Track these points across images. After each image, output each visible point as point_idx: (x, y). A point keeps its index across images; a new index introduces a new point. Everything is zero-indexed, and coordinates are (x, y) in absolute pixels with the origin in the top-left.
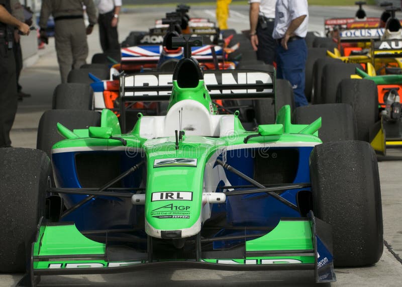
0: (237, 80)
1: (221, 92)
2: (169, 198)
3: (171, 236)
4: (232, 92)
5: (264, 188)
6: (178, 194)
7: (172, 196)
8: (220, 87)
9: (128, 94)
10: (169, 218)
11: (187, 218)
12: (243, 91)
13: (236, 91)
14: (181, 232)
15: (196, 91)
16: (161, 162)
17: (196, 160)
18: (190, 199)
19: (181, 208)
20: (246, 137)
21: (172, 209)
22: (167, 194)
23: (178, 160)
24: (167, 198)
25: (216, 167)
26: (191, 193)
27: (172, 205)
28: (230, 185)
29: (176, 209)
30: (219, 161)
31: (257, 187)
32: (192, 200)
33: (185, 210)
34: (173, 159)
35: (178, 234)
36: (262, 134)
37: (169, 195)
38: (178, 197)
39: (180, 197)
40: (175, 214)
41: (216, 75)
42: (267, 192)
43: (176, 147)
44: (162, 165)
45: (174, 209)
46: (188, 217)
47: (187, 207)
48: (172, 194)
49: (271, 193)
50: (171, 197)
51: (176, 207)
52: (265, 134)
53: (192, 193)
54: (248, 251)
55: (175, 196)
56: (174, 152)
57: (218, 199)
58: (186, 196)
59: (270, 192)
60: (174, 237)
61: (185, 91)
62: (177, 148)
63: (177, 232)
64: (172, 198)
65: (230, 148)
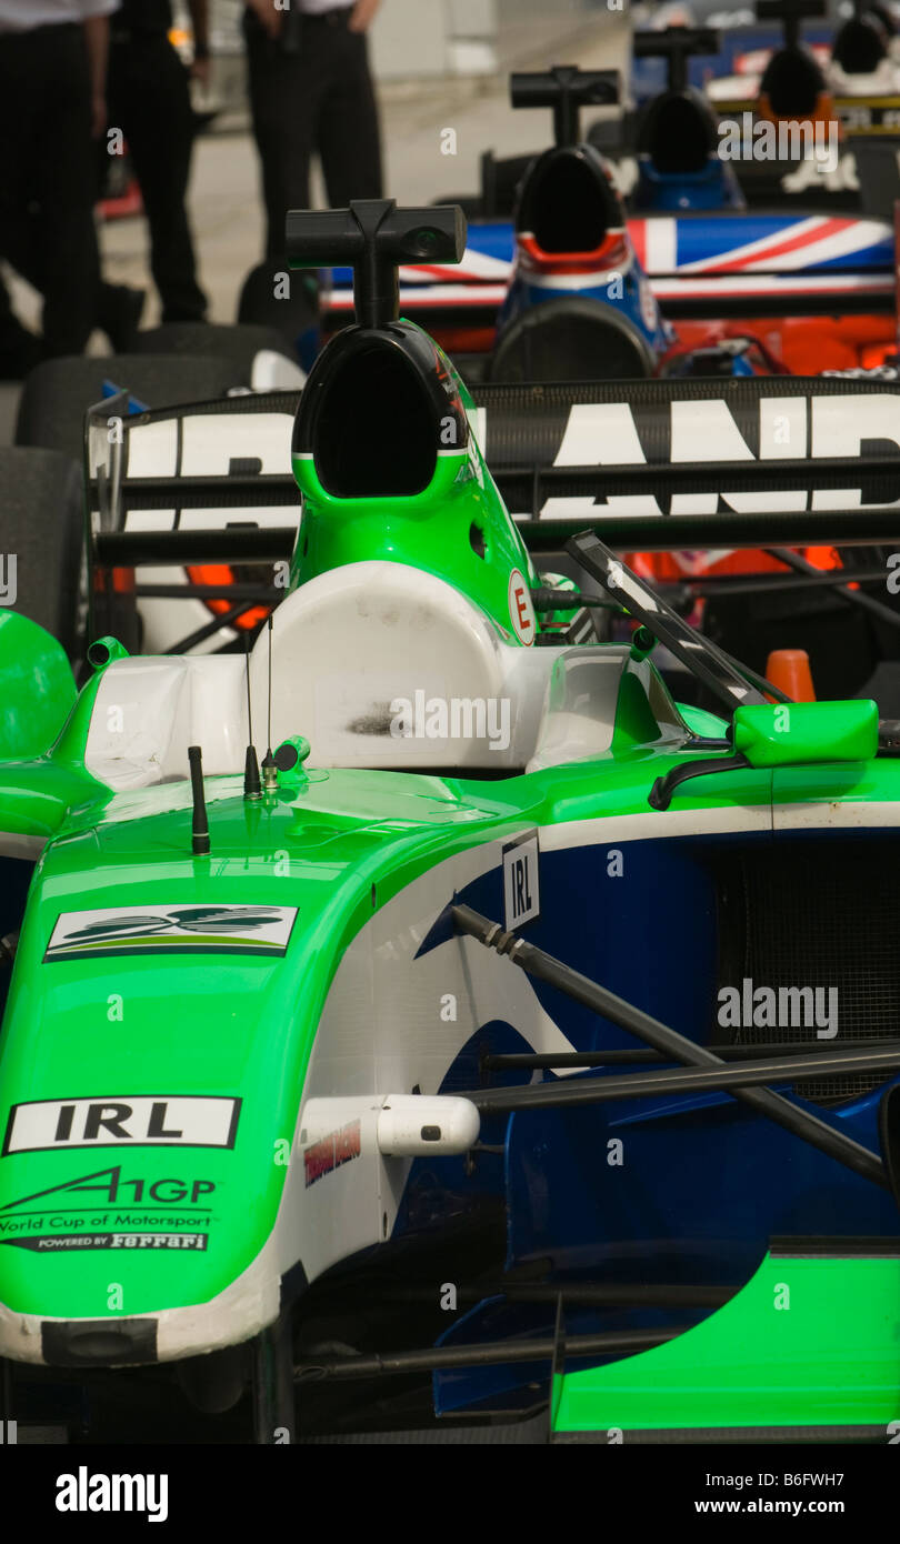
0: (753, 441)
1: (665, 504)
2: (104, 1135)
3: (98, 1350)
4: (722, 505)
5: (715, 1067)
6: (159, 1113)
7: (123, 1125)
8: (660, 476)
9: (144, 521)
10: (92, 1247)
11: (192, 1247)
12: (789, 502)
13: (746, 503)
14: (151, 1328)
15: (419, 515)
16: (94, 930)
17: (287, 914)
18: (224, 1141)
19: (163, 1191)
20: (664, 774)
21: (112, 1198)
22: (95, 1112)
23: (186, 917)
24: (91, 1131)
25: (447, 948)
26: (230, 1104)
27: (116, 1172)
28: (563, 1046)
29: (138, 1197)
30: (463, 911)
31: (671, 1060)
32: (231, 1144)
33: (186, 1202)
34: (162, 911)
35: (135, 1339)
36: (753, 757)
37: (108, 1114)
38: (156, 1126)
39: (167, 1127)
40: (126, 1227)
41: (634, 413)
42: (729, 1089)
43: (195, 840)
44: (97, 946)
45: (126, 1194)
46: (201, 1244)
47: (197, 1184)
48: (125, 1112)
49: (754, 1094)
50: (113, 1126)
51: (139, 1184)
52: (770, 757)
53: (238, 1102)
54: (565, 1434)
55: (137, 1126)
56: (184, 869)
57: (431, 1133)
58: (201, 1120)
59: (747, 1092)
60: (116, 1359)
61: (360, 513)
62: (200, 847)
63: (132, 1331)
64: (121, 1133)
65: (561, 835)
